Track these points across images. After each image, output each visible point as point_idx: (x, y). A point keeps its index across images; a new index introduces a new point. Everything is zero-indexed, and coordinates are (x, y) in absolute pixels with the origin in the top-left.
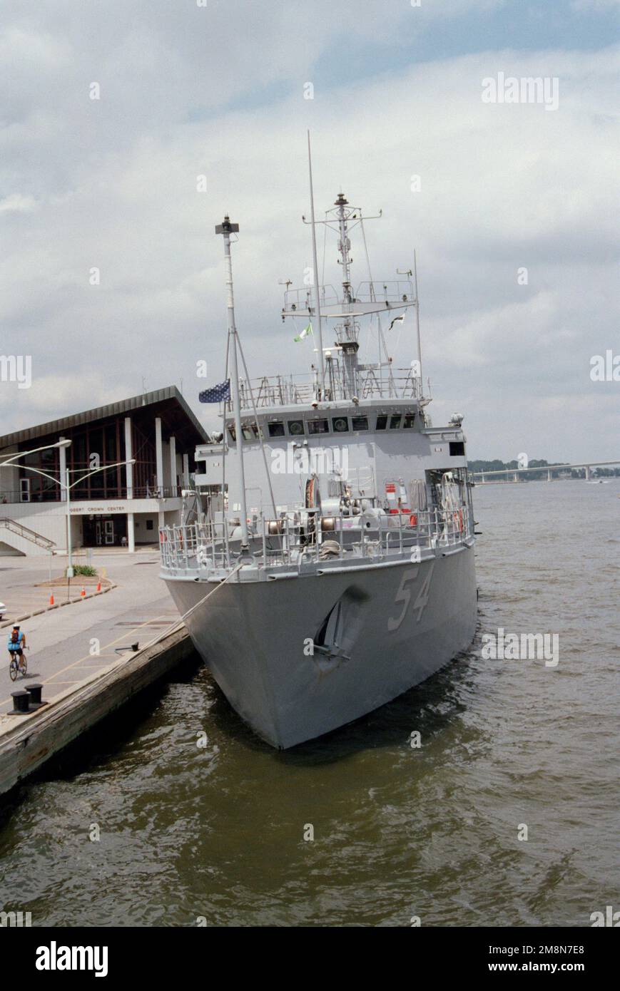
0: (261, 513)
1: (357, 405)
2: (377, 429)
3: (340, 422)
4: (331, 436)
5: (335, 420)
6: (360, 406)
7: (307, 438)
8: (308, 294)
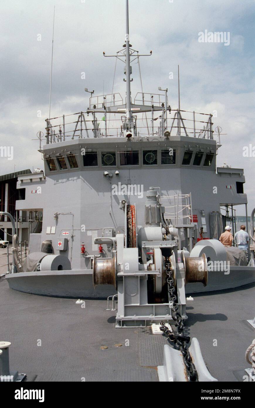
0: (72, 237)
1: (168, 139)
2: (183, 164)
3: (149, 155)
4: (140, 168)
5: (145, 153)
6: (171, 139)
7: (118, 169)
8: (104, 98)
